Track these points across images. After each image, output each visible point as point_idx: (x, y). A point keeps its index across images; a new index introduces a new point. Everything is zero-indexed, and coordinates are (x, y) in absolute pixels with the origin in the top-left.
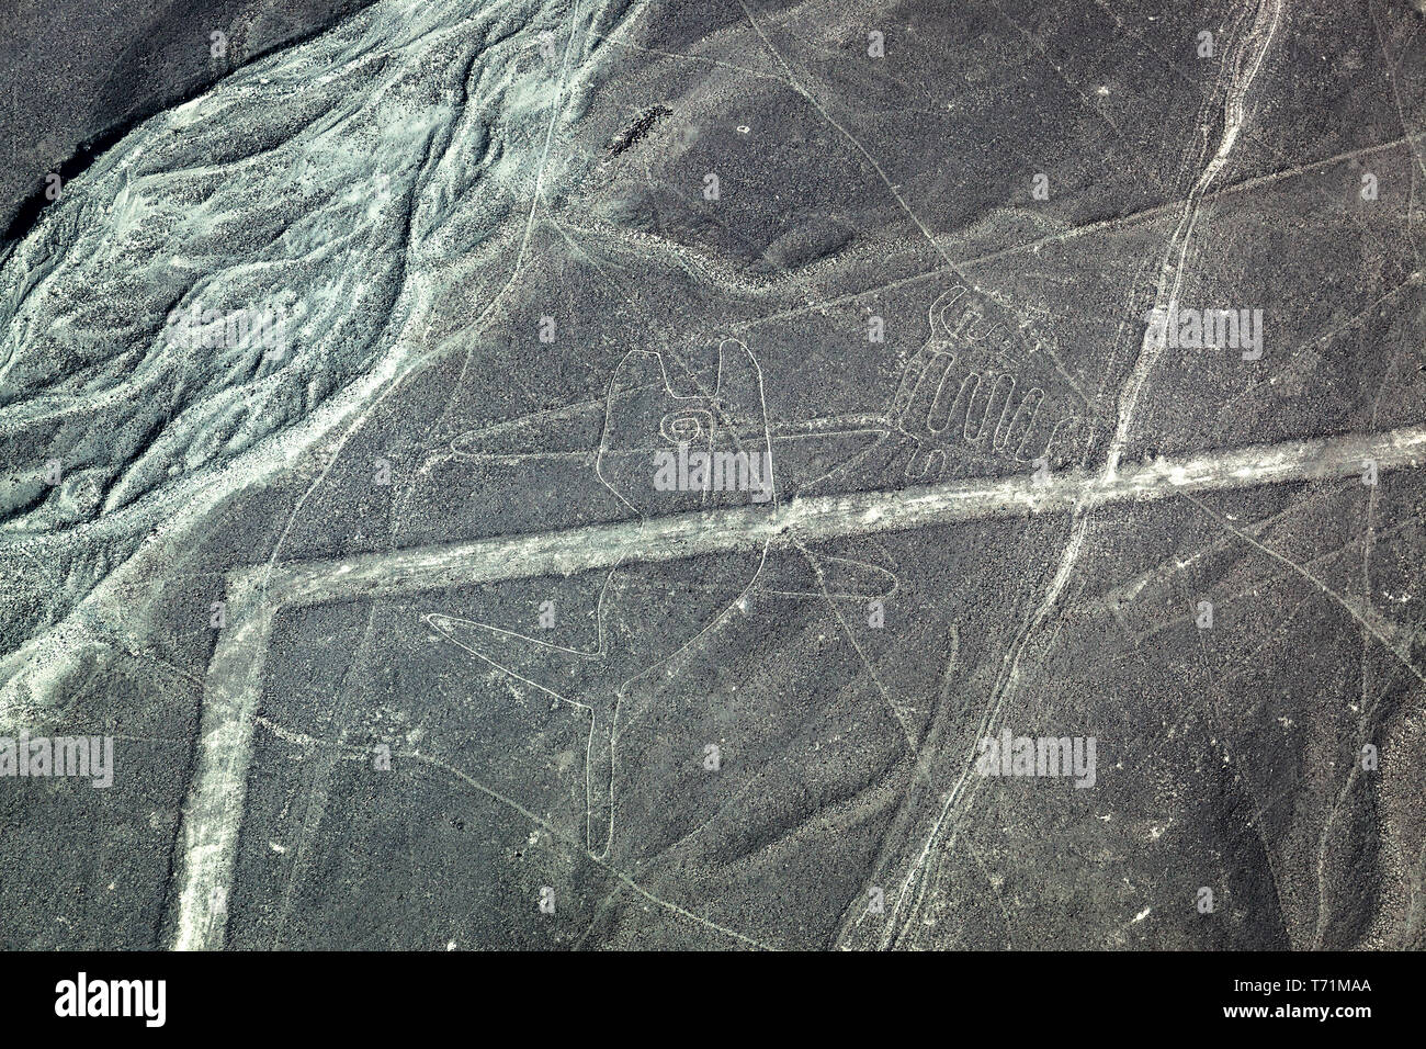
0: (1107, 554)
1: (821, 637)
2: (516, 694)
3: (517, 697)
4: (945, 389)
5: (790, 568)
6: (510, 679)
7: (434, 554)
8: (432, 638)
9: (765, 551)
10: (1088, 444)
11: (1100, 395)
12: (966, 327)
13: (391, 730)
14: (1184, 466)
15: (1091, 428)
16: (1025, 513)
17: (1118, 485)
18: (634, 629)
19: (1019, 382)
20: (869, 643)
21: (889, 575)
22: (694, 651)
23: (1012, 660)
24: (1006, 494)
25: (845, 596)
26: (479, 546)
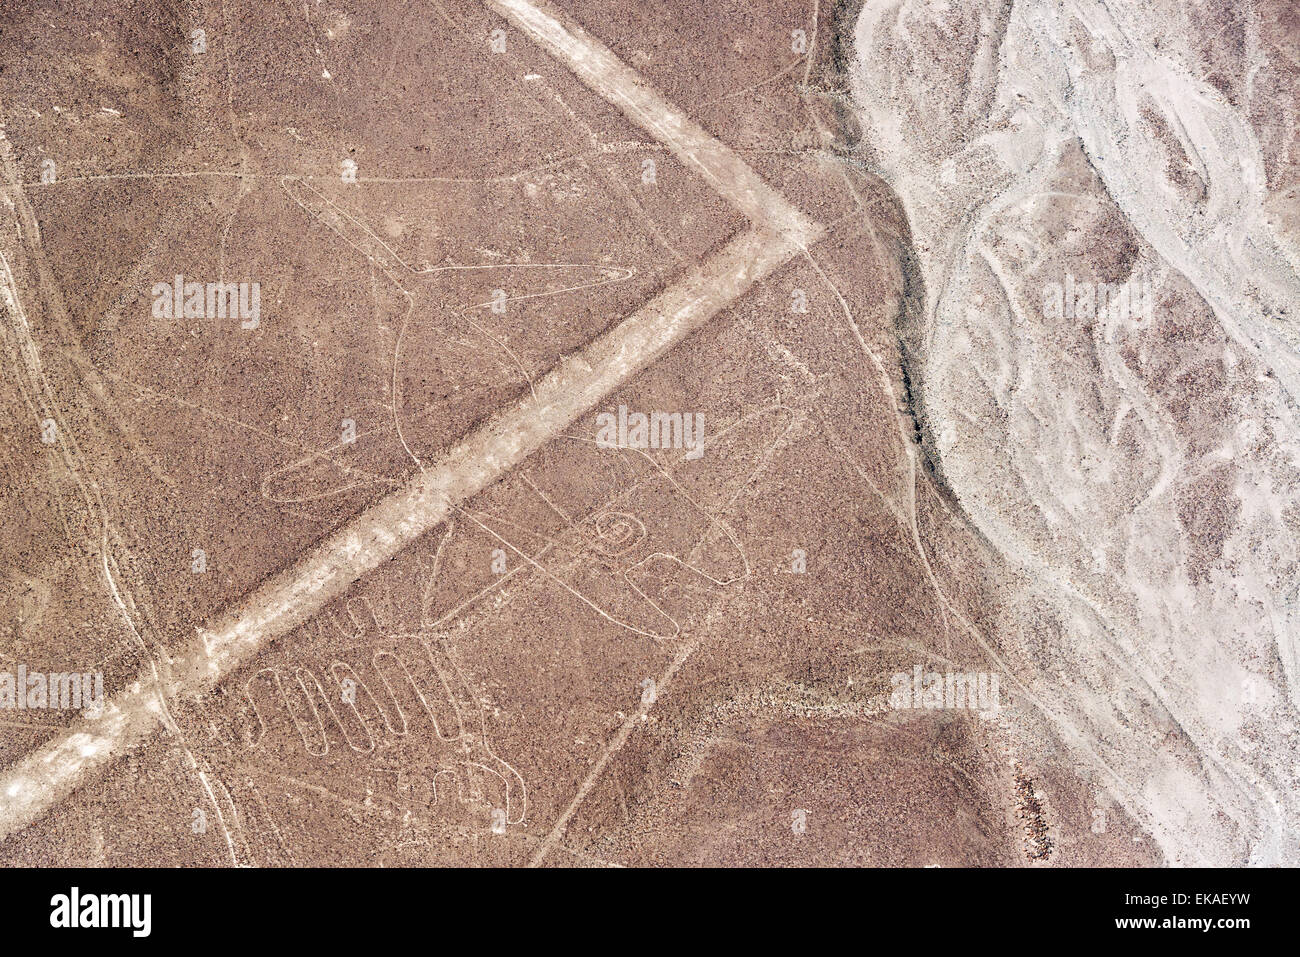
0: (86, 624)
1: (286, 418)
2: (490, 253)
3: (486, 250)
4: (417, 700)
5: (378, 459)
6: (509, 261)
7: (689, 320)
8: (607, 259)
9: (418, 461)
10: (212, 724)
11: (251, 784)
12: (465, 780)
13: (553, 184)
14: (88, 759)
15: (225, 744)
16: (209, 623)
17: (139, 702)
18: (455, 346)
19: (349, 750)
20: (236, 433)
21: (281, 499)
22: (384, 354)
23: (88, 486)
24: (247, 630)
25: (303, 462)
26: (661, 344)
